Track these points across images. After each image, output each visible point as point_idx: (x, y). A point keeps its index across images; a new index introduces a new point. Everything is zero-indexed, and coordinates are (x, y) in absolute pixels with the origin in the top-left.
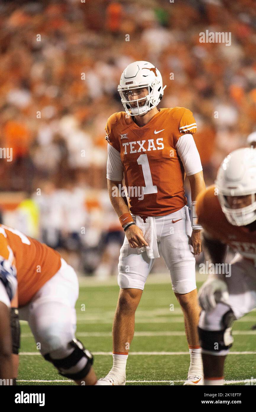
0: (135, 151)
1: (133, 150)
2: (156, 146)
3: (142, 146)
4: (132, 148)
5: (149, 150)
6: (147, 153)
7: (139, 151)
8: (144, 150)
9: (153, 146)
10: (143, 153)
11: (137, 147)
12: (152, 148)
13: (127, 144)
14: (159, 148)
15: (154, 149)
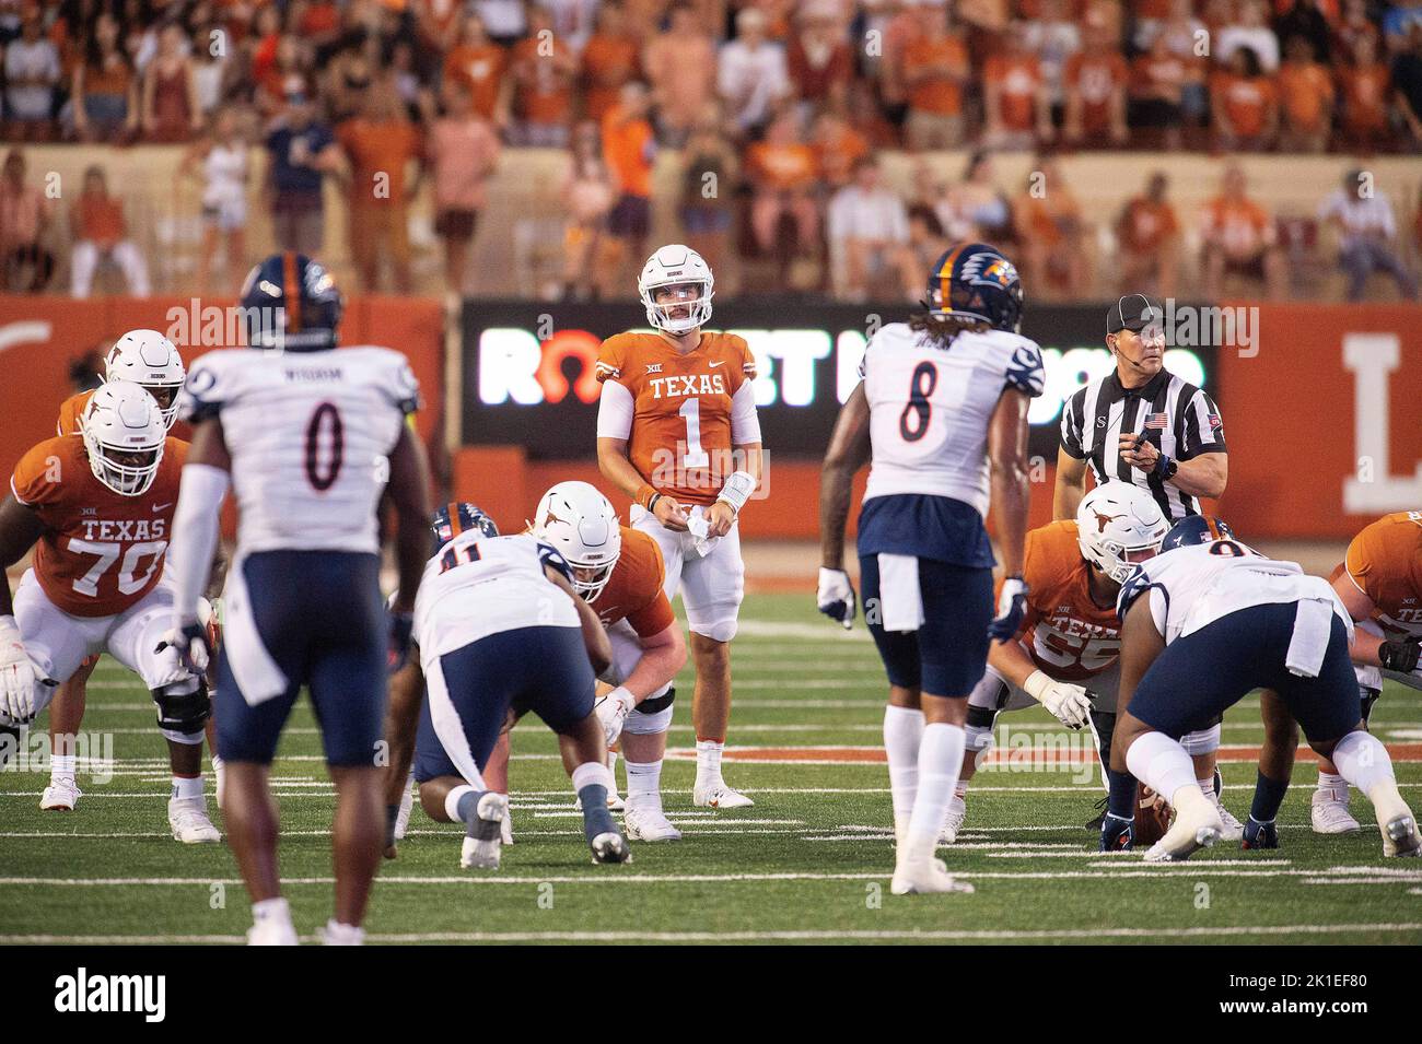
0: (678, 393)
1: (674, 390)
2: (713, 387)
3: (689, 385)
4: (670, 387)
5: (703, 392)
6: (699, 395)
7: (686, 392)
8: (695, 391)
9: (709, 387)
10: (691, 395)
11: (681, 386)
12: (707, 390)
13: (662, 381)
14: (717, 392)
15: (711, 392)
